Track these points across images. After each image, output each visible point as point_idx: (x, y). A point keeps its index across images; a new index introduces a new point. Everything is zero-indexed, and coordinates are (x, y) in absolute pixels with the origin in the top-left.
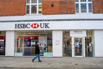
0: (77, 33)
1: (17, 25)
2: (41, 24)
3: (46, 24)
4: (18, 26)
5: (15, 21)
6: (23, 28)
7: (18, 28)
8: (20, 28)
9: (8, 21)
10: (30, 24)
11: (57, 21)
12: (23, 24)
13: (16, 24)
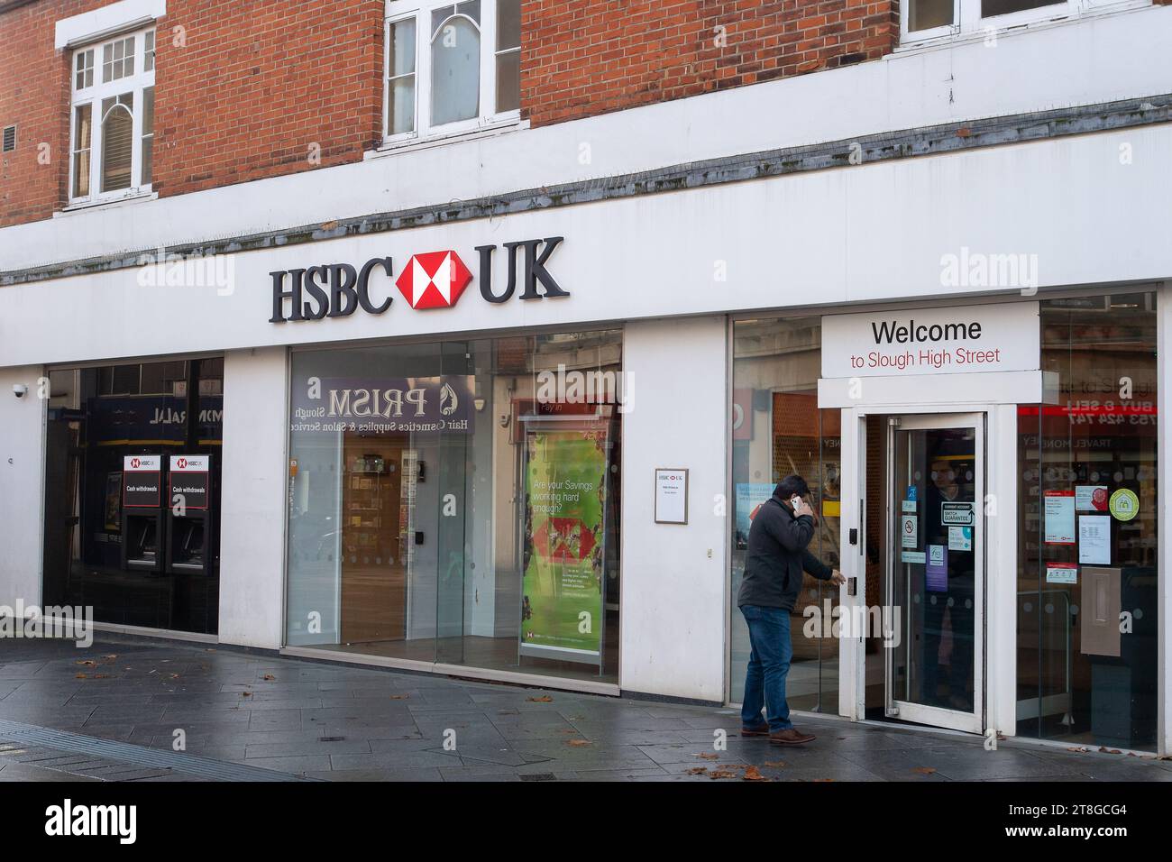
1: (288, 285)
2: (486, 253)
3: (540, 251)
4: (296, 295)
5: (273, 242)
6: (337, 314)
7: (296, 317)
8: (309, 316)
9: (221, 247)
11: (645, 192)
12: (337, 270)
13: (278, 277)
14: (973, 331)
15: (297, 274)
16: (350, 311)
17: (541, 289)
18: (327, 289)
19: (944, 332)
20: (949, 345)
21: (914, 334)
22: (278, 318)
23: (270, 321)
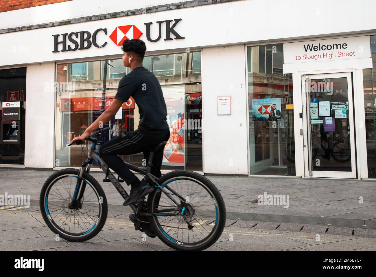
0: (321, 52)
1: (60, 39)
2: (148, 25)
3: (172, 24)
4: (64, 43)
5: (53, 25)
6: (82, 48)
7: (64, 50)
8: (70, 49)
9: (29, 28)
10: (105, 30)
11: (216, 3)
12: (82, 33)
13: (56, 37)
14: (344, 46)
15: (65, 36)
16: (89, 47)
17: (173, 36)
18: (78, 40)
19: (332, 47)
20: (335, 51)
21: (321, 48)
22: (56, 51)
23: (53, 52)
